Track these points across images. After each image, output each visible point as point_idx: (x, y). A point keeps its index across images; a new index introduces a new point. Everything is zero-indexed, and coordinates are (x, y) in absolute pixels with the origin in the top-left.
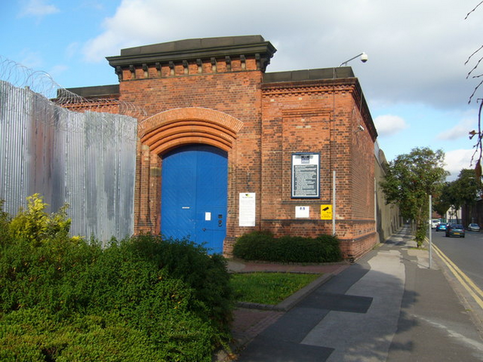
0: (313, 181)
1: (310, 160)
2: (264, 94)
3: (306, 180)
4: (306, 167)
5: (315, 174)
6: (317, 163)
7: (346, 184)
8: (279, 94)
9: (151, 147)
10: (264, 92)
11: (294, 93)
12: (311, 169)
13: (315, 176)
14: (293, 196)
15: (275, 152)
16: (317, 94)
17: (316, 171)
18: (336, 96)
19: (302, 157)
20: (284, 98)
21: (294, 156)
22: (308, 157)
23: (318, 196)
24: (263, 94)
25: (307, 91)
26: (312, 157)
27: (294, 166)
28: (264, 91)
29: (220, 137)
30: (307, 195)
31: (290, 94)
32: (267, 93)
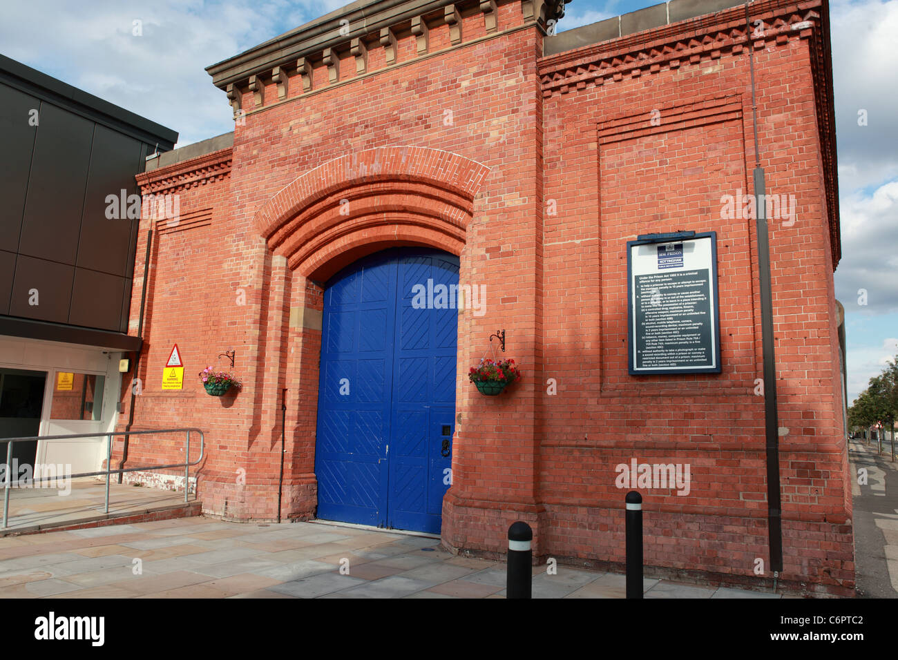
0: (695, 319)
1: (686, 255)
2: (548, 86)
3: (675, 318)
4: (675, 279)
5: (701, 297)
6: (707, 264)
7: (809, 326)
8: (588, 81)
9: (291, 259)
10: (547, 82)
11: (628, 72)
12: (688, 284)
13: (703, 305)
14: (635, 368)
15: (578, 242)
16: (698, 63)
17: (704, 289)
18: (757, 56)
19: (661, 249)
20: (601, 90)
21: (635, 250)
22: (679, 247)
23: (714, 366)
24: (542, 87)
25: (667, 57)
26: (692, 246)
27: (637, 277)
28: (545, 79)
29: (438, 217)
30: (679, 364)
31: (618, 77)
32: (553, 84)
